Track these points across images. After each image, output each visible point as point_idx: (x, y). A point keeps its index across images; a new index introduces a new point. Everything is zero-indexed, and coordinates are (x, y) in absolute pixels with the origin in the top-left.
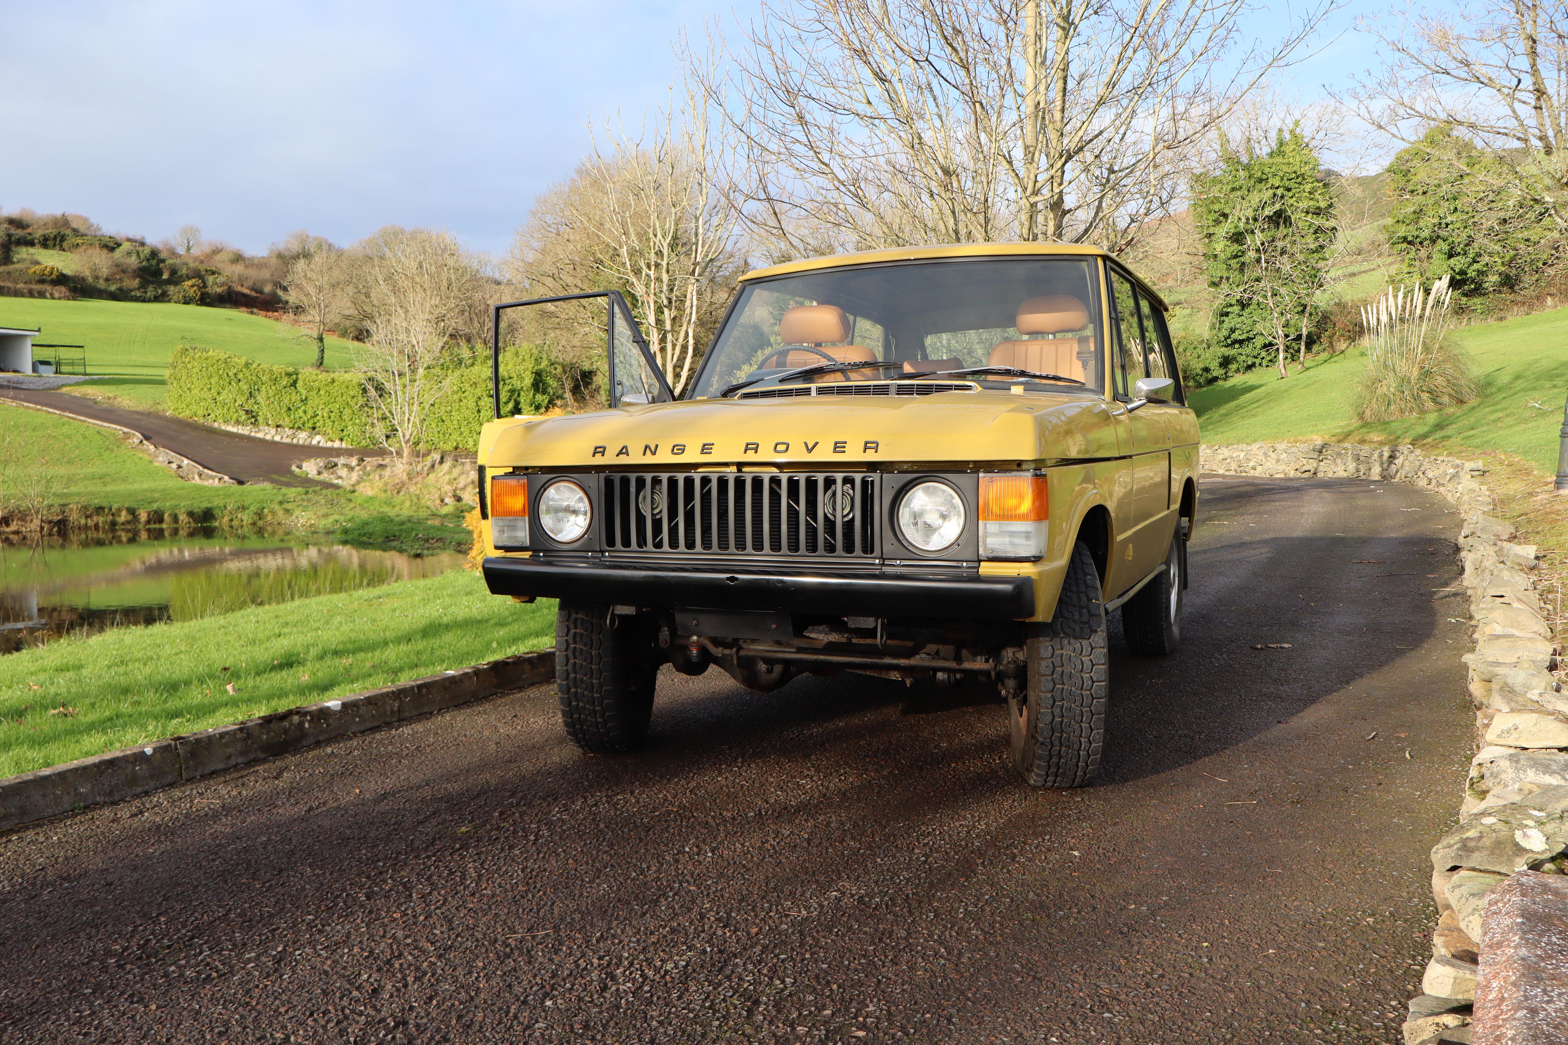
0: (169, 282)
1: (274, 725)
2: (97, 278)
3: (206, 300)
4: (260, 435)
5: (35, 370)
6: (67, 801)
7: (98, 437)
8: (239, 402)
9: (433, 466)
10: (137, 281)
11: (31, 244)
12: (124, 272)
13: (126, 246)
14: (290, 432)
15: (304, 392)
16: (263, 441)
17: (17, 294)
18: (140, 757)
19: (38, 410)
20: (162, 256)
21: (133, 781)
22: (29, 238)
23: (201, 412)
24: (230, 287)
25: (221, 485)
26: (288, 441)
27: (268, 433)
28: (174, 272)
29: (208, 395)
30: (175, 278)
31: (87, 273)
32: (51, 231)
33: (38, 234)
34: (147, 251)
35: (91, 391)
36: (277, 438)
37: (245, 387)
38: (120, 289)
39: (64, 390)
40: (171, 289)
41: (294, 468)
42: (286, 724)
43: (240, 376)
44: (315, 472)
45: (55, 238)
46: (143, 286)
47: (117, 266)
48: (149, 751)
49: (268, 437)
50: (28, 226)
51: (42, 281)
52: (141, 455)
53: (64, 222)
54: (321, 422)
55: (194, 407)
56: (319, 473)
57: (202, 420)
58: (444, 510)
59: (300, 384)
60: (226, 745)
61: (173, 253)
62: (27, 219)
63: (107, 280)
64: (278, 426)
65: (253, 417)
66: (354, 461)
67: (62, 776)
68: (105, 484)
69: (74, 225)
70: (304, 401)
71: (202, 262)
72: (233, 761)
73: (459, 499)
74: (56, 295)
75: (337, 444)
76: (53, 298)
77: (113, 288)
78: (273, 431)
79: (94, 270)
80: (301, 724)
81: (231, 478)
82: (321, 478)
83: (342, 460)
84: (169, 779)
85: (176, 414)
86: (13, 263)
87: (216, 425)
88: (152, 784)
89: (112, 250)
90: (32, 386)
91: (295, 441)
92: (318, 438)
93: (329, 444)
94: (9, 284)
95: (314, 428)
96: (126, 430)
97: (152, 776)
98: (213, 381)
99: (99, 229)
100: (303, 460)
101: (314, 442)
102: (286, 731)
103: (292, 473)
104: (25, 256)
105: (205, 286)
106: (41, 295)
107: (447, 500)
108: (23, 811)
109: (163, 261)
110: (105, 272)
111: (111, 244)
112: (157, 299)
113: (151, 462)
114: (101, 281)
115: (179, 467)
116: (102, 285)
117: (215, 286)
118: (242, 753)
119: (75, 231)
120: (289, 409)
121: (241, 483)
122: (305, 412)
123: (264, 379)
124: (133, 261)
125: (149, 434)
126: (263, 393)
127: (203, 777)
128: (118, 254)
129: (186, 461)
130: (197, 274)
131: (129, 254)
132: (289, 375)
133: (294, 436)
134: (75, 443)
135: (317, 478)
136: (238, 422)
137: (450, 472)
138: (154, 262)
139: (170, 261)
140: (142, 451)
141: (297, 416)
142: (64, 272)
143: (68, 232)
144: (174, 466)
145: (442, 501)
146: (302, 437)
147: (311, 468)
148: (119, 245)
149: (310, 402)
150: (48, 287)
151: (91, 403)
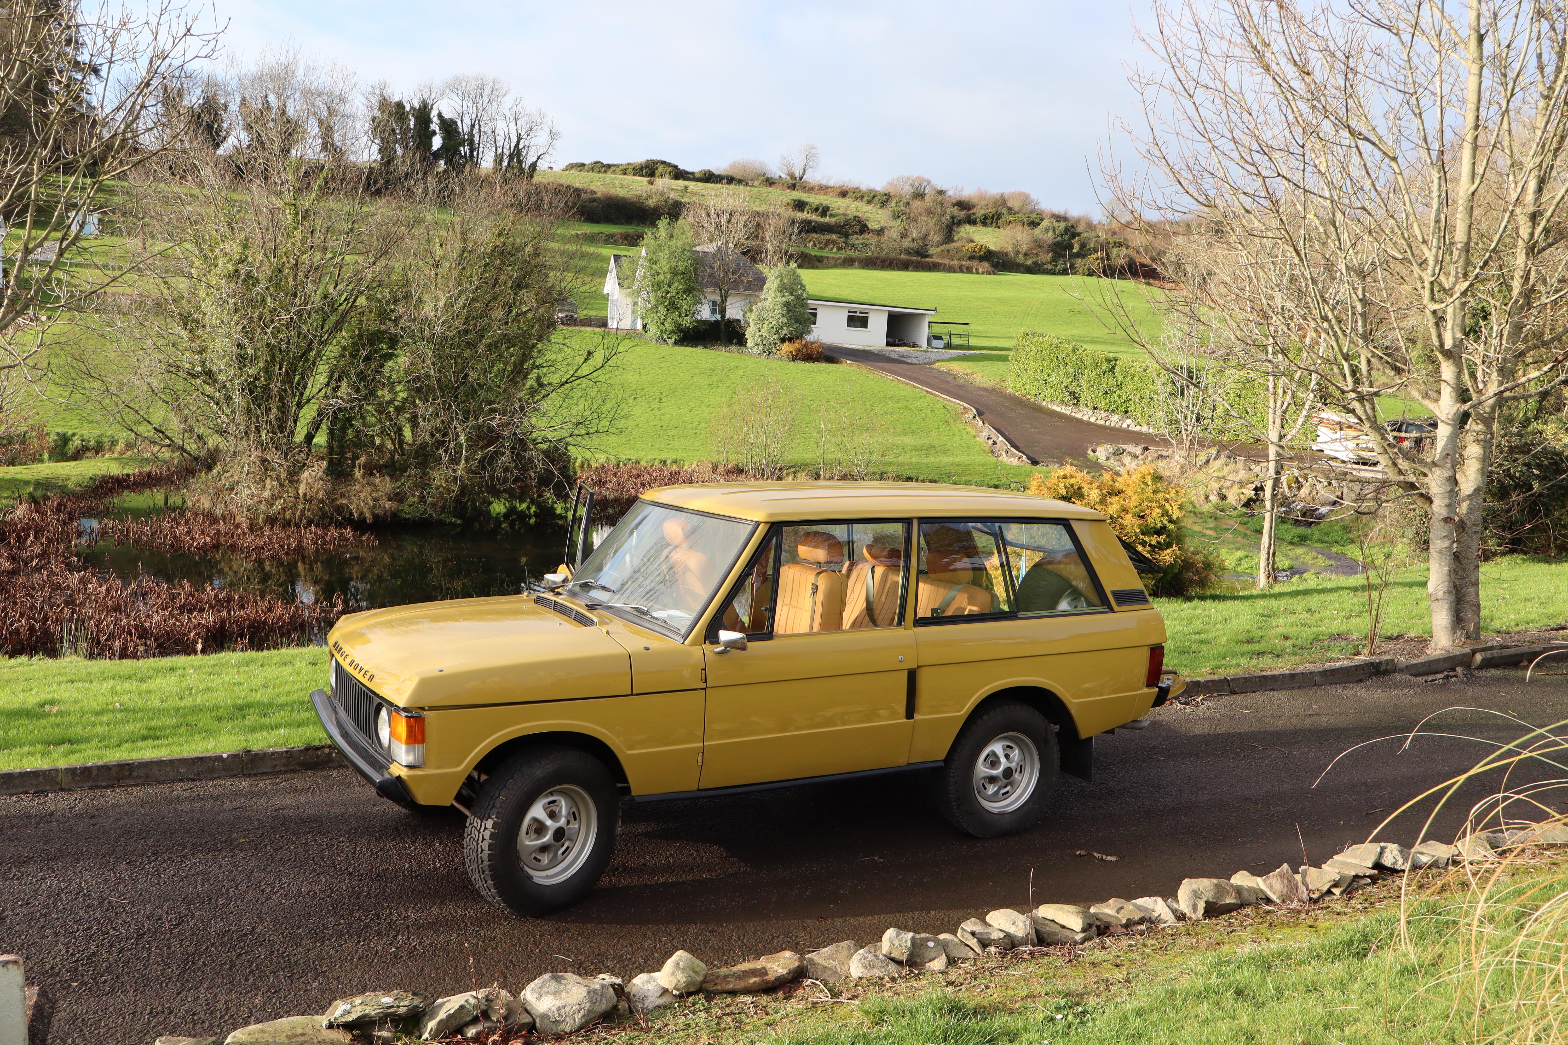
0: (1079, 255)
1: (310, 752)
2: (1017, 253)
3: (1110, 271)
4: (1079, 416)
5: (929, 344)
6: (172, 775)
7: (942, 411)
8: (1065, 384)
9: (1207, 462)
10: (1050, 255)
11: (972, 222)
12: (1040, 247)
13: (1045, 223)
14: (1104, 414)
15: (1120, 377)
16: (1079, 421)
17: (950, 269)
18: (219, 758)
19: (906, 384)
20: (1079, 229)
21: (212, 770)
22: (973, 217)
23: (1033, 392)
24: (1131, 259)
25: (1019, 464)
26: (1100, 422)
27: (1085, 414)
28: (1083, 246)
29: (1039, 376)
30: (1084, 253)
31: (1010, 249)
32: (991, 211)
33: (980, 213)
34: (1062, 225)
35: (958, 368)
36: (1093, 420)
37: (1071, 371)
38: (1035, 263)
39: (937, 365)
40: (1079, 262)
41: (1089, 452)
42: (319, 752)
43: (1067, 360)
44: (1104, 458)
45: (993, 217)
46: (1054, 260)
47: (1035, 241)
48: (225, 756)
49: (1085, 418)
50: (974, 206)
51: (972, 258)
52: (969, 430)
53: (1002, 201)
54: (1133, 407)
55: (1028, 386)
56: (1108, 458)
57: (1033, 399)
58: (1206, 508)
59: (1117, 369)
60: (275, 759)
61: (1090, 226)
62: (975, 201)
63: (1025, 255)
64: (1095, 408)
65: (1075, 398)
66: (1138, 451)
67: (171, 762)
68: (927, 456)
69: (1010, 204)
70: (1120, 386)
71: (1114, 233)
72: (278, 769)
73: (1223, 498)
74: (981, 270)
75: (1144, 429)
76: (978, 273)
77: (1029, 262)
78: (1090, 413)
79: (1016, 245)
80: (330, 754)
81: (1029, 458)
82: (1108, 463)
83: (1130, 448)
84: (235, 772)
85: (1013, 391)
86: (954, 241)
87: (1044, 403)
88: (224, 774)
89: (1033, 224)
90: (915, 361)
91: (1108, 423)
92: (1129, 421)
93: (1138, 428)
94: (946, 261)
95: (1126, 412)
96: (966, 405)
97: (224, 770)
98: (1045, 364)
99: (1038, 203)
100: (1099, 444)
101: (1125, 425)
102: (318, 757)
103: (1085, 455)
104: (965, 236)
105: (1108, 259)
106: (969, 270)
107: (1211, 498)
108: (147, 776)
109: (1079, 234)
110: (1024, 247)
111: (1037, 221)
112: (1064, 272)
113: (975, 437)
114: (1021, 256)
115: (995, 443)
116: (1021, 259)
117: (1119, 257)
118: (284, 765)
119: (1010, 209)
120: (1106, 393)
121: (1035, 463)
122: (1119, 397)
123: (1087, 363)
124: (1049, 237)
125: (982, 409)
126: (1085, 377)
127: (256, 775)
128: (1037, 231)
129: (1001, 438)
130: (1105, 247)
131: (1047, 230)
132: (1109, 360)
133: (1108, 419)
134: (923, 415)
135: (1104, 463)
136: (1062, 402)
137: (1220, 469)
138: (1067, 237)
139: (1085, 235)
140: (973, 425)
141: (1112, 400)
142: (992, 248)
143: (1004, 210)
144: (990, 442)
145: (1207, 498)
146: (1114, 420)
147: (1102, 453)
148: (1042, 220)
149: (1124, 388)
150: (975, 263)
151: (950, 379)
